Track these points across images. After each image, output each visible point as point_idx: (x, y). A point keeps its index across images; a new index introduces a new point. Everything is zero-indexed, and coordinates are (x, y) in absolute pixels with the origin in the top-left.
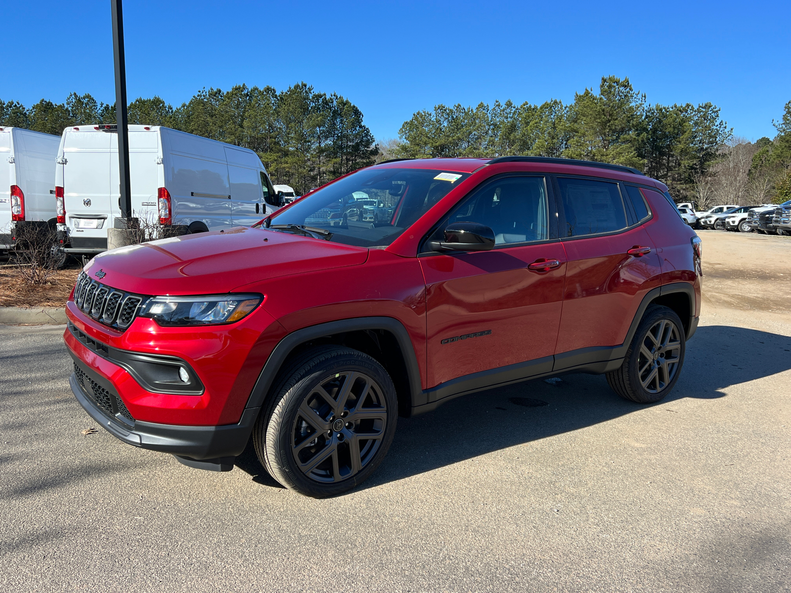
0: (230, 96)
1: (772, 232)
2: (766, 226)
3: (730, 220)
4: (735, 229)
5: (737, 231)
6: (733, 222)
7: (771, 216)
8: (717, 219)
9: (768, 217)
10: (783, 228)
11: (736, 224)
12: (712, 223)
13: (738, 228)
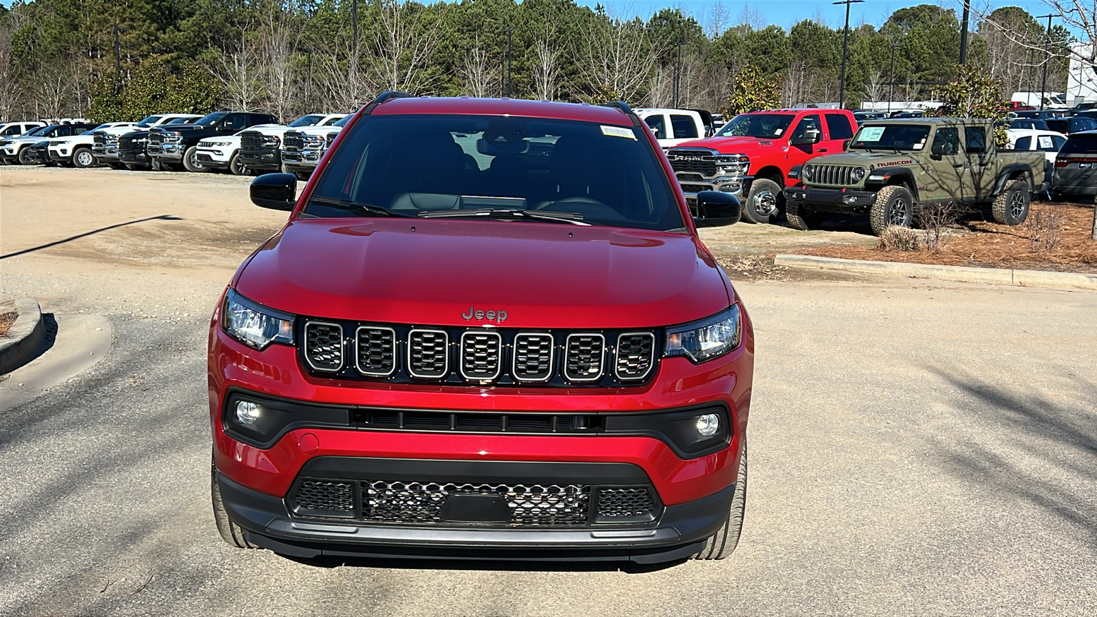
1: (143, 166)
2: (135, 156)
3: (58, 148)
4: (68, 163)
5: (72, 165)
6: (64, 151)
7: (140, 141)
8: (23, 146)
9: (134, 142)
10: (160, 160)
11: (69, 154)
12: (15, 153)
13: (72, 162)
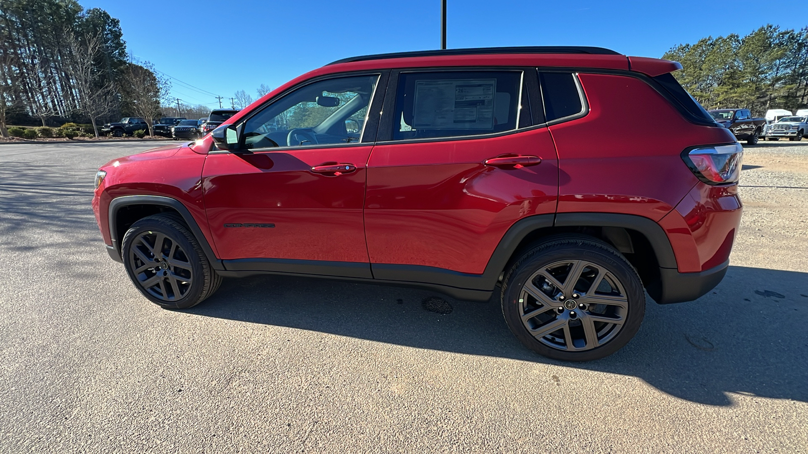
0: (695, 48)
